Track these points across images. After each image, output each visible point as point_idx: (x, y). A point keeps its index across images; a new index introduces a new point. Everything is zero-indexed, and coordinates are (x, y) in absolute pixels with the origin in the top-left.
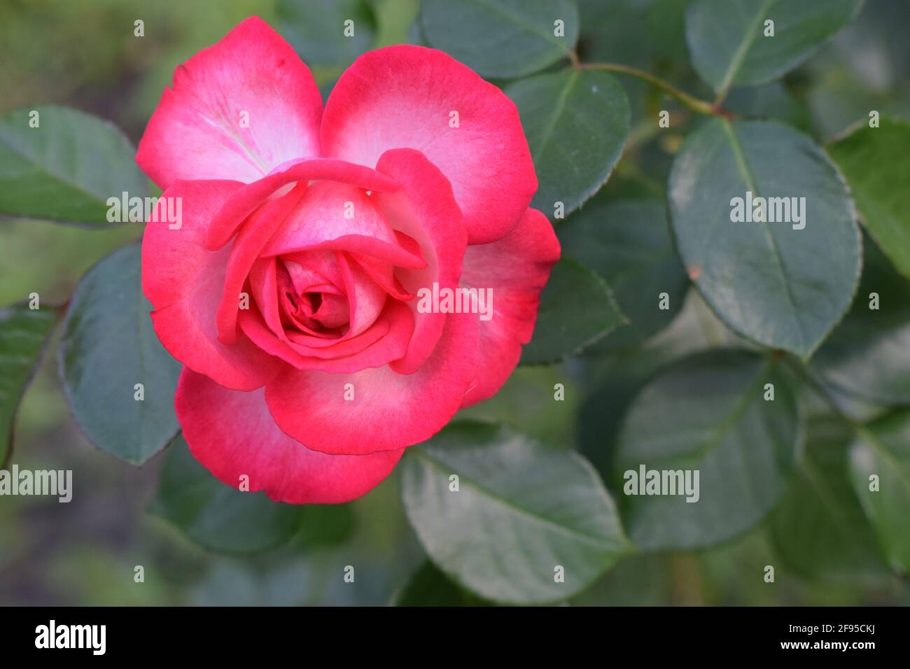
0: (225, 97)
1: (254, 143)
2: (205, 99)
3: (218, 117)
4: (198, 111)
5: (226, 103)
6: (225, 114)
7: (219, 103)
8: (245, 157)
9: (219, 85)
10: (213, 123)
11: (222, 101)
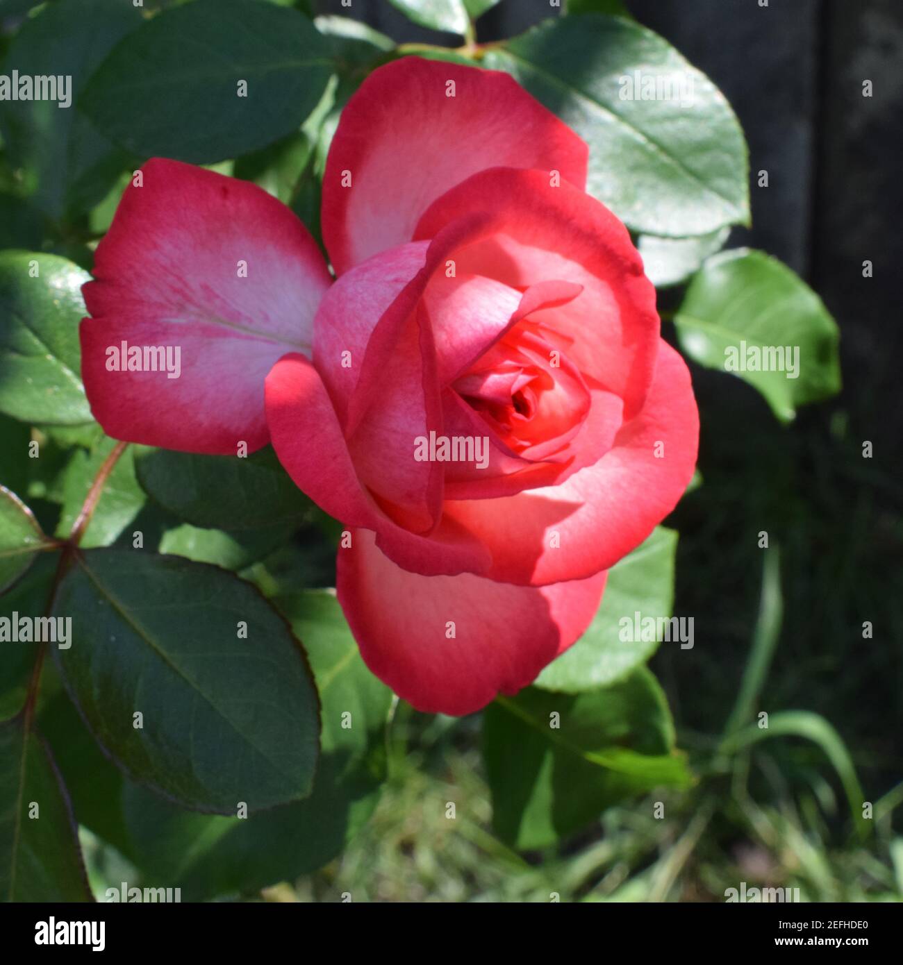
0: (180, 278)
1: (239, 313)
2: (154, 296)
3: (181, 308)
4: (155, 317)
5: (186, 284)
6: (189, 300)
7: (176, 291)
8: (239, 336)
9: (164, 268)
10: (181, 320)
11: (178, 285)
